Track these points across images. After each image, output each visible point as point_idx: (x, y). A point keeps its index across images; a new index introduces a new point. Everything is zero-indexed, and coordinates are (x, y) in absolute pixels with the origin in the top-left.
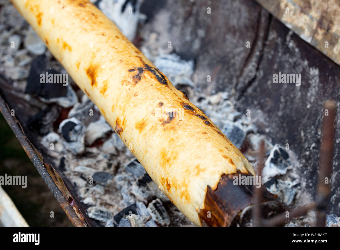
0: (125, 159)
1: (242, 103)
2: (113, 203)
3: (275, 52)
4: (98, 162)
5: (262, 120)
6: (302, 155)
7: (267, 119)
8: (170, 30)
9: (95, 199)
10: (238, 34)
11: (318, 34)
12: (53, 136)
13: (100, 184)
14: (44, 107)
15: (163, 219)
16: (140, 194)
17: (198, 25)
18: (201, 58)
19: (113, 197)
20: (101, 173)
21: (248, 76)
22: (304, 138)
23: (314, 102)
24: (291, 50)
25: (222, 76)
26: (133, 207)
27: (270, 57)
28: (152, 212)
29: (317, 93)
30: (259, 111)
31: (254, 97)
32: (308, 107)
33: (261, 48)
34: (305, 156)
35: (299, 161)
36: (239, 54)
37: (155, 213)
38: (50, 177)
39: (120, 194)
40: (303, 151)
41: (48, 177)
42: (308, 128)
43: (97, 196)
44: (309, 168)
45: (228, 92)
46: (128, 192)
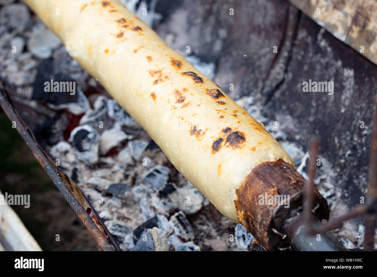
0: (143, 170)
1: (270, 108)
2: (131, 217)
3: (305, 52)
4: (114, 172)
5: (291, 126)
6: (336, 163)
7: (298, 125)
8: (188, 31)
9: (112, 213)
10: (263, 34)
11: (353, 32)
12: (63, 146)
13: (116, 197)
14: (52, 115)
15: (187, 232)
16: (162, 207)
17: (219, 24)
18: (223, 60)
19: (131, 211)
20: (118, 184)
21: (275, 79)
22: (338, 145)
23: (349, 106)
24: (323, 49)
25: (247, 80)
26: (154, 221)
27: (300, 58)
28: (175, 226)
29: (352, 96)
30: (288, 117)
31: (282, 102)
32: (343, 111)
33: (289, 49)
34: (340, 165)
35: (333, 169)
36: (264, 55)
37: (178, 227)
38: (66, 187)
39: (138, 207)
40: (338, 158)
41: (63, 187)
42: (343, 133)
43: (114, 210)
44: (344, 177)
45: (254, 97)
46: (147, 205)
